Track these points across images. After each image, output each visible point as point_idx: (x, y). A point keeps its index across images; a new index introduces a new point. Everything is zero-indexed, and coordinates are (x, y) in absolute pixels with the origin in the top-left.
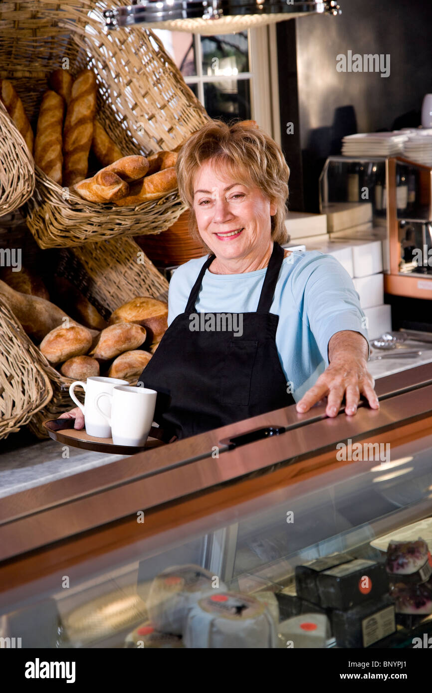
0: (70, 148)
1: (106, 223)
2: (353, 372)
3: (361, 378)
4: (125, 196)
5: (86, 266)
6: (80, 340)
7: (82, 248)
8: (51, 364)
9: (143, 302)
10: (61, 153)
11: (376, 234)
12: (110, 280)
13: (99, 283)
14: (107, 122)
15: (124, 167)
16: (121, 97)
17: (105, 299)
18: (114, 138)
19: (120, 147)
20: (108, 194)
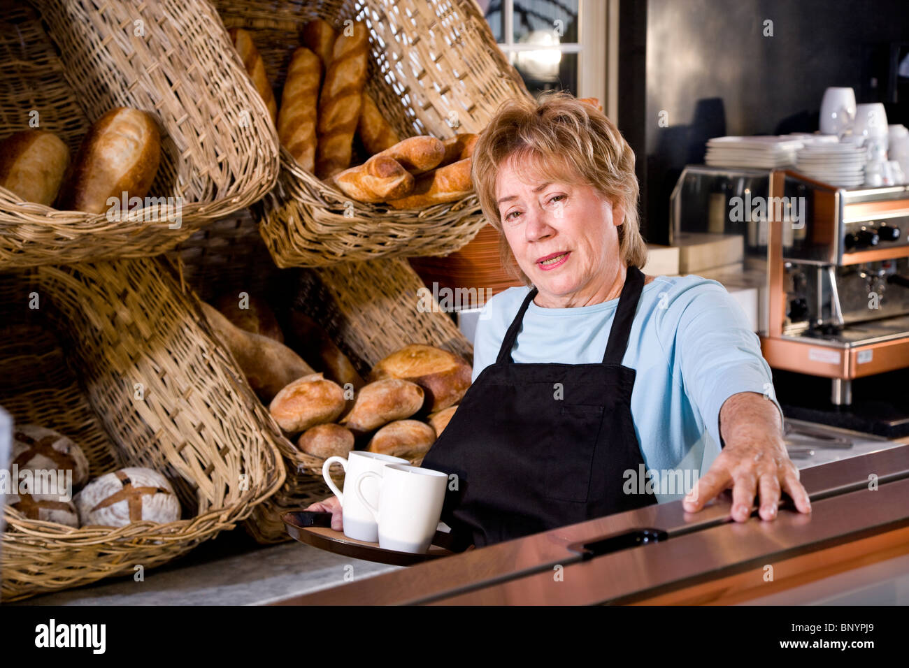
0: (327, 127)
1: (375, 233)
2: (767, 456)
3: (780, 466)
4: (406, 194)
5: (337, 299)
6: (328, 400)
7: (334, 272)
8: (285, 433)
9: (421, 352)
10: (315, 135)
11: (747, 279)
12: (371, 320)
13: (354, 324)
14: (381, 95)
15: (410, 151)
16: (403, 61)
17: (362, 345)
18: (388, 117)
19: (397, 131)
20: (384, 189)
